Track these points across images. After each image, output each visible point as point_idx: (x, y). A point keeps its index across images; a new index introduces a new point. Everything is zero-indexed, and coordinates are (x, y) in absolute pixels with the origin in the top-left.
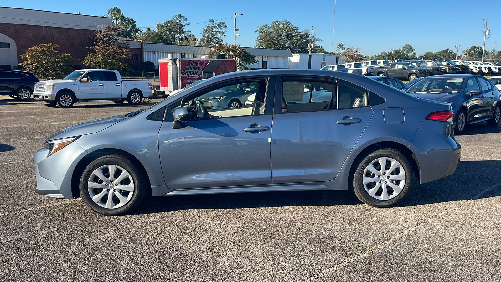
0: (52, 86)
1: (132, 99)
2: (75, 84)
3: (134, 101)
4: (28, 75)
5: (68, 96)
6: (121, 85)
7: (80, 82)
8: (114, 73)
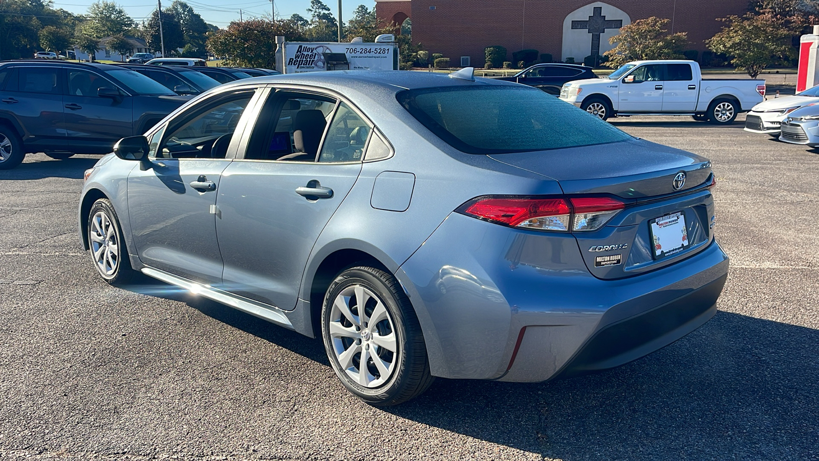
0: (577, 89)
1: (717, 113)
2: (613, 87)
3: (721, 117)
4: (583, 71)
5: (601, 105)
6: (697, 88)
7: (623, 83)
8: (688, 66)
